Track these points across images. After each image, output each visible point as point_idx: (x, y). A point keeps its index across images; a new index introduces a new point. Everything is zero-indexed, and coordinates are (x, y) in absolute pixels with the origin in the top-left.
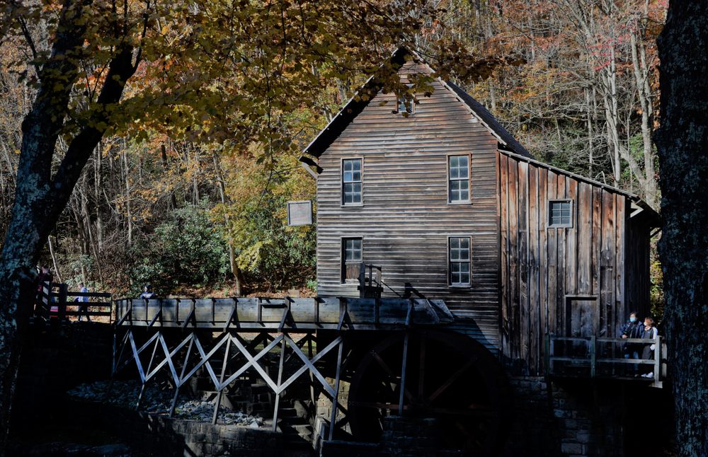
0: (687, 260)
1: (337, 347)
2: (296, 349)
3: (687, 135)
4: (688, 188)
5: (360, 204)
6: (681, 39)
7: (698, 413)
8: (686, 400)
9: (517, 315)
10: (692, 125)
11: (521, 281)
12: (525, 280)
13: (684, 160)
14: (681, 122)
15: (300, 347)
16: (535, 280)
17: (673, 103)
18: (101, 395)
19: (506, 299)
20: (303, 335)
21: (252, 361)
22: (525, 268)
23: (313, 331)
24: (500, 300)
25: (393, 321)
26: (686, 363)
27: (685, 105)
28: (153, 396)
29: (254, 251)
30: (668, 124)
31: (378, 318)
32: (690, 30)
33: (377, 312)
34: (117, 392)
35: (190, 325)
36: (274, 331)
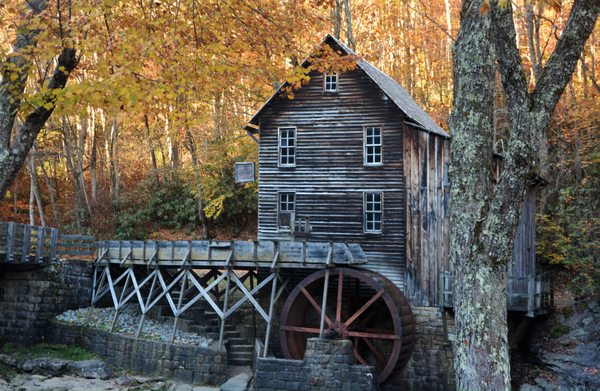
0: (464, 211)
1: (271, 282)
2: (239, 283)
3: (468, 119)
4: (467, 159)
5: (293, 165)
6: (466, 49)
7: (467, 324)
8: (460, 314)
9: (419, 256)
10: (471, 112)
11: (422, 229)
12: (425, 228)
13: (465, 138)
14: (464, 110)
15: (242, 282)
16: (434, 228)
17: (460, 95)
18: (82, 319)
19: (410, 244)
20: (246, 272)
21: (204, 292)
22: (425, 218)
23: (254, 268)
24: (405, 244)
25: (316, 260)
26: (462, 288)
27: (467, 97)
28: (125, 321)
29: (219, 202)
30: (456, 111)
31: (305, 257)
32: (472, 43)
33: (305, 253)
34: (96, 318)
35: (154, 263)
36: (222, 268)
